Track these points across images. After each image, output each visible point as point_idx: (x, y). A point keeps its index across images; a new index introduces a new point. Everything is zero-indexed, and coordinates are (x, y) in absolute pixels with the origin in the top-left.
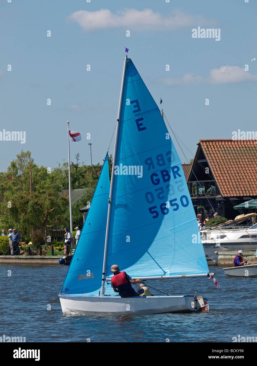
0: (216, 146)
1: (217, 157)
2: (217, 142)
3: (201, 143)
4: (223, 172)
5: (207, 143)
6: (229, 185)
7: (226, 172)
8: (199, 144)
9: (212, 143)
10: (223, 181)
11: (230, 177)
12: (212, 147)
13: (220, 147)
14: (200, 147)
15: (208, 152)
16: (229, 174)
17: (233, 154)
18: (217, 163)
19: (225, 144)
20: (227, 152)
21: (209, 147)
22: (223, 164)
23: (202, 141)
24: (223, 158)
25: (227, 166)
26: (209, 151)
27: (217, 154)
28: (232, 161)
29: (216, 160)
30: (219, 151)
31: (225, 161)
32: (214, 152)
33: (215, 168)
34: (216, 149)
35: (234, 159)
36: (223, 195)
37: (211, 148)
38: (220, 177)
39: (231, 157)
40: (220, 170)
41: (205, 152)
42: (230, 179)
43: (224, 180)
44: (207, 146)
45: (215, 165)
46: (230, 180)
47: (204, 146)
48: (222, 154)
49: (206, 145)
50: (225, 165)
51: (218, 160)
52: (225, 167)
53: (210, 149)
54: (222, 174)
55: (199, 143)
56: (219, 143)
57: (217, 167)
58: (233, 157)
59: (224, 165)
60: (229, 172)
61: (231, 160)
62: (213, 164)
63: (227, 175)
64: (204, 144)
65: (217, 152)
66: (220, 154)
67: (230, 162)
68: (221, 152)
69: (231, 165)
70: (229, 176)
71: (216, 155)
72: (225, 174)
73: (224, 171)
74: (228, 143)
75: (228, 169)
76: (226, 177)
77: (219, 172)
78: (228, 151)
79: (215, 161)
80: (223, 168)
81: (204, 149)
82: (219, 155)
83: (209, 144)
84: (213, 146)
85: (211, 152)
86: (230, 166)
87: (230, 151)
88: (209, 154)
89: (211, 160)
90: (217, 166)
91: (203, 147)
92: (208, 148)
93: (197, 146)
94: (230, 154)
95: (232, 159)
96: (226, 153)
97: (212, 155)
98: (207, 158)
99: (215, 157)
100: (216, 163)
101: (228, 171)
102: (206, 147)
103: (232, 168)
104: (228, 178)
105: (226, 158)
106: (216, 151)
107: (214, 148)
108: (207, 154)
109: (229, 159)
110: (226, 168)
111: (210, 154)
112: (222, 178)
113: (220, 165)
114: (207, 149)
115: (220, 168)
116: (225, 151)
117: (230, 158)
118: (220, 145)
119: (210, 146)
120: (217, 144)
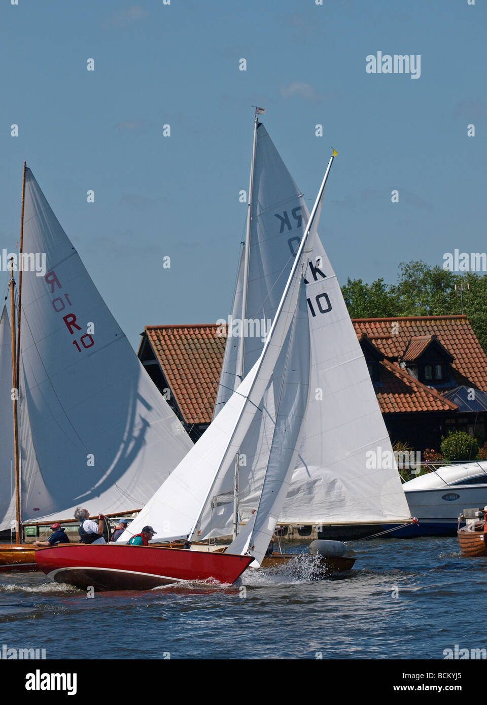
0: (174, 336)
1: (175, 356)
2: (175, 330)
3: (148, 332)
4: (186, 381)
5: (158, 331)
6: (197, 403)
7: (191, 381)
8: (144, 334)
9: (167, 332)
10: (187, 397)
11: (198, 389)
12: (167, 338)
13: (181, 339)
14: (146, 339)
15: (159, 347)
16: (196, 384)
17: (203, 349)
18: (176, 365)
19: (189, 334)
20: (193, 346)
21: (161, 338)
22: (186, 367)
23: (149, 329)
24: (186, 357)
25: (192, 371)
26: (162, 346)
27: (175, 350)
28: (202, 363)
29: (174, 360)
30: (178, 345)
31: (189, 362)
32: (171, 347)
33: (173, 374)
34: (174, 342)
35: (206, 358)
36: (186, 420)
37: (165, 341)
38: (180, 390)
39: (199, 354)
40: (181, 378)
41: (154, 348)
42: (199, 393)
43: (188, 394)
44: (158, 337)
45: (172, 370)
46: (198, 395)
47: (152, 338)
48: (184, 350)
49: (156, 335)
50: (189, 369)
51: (177, 361)
52: (190, 373)
53: (163, 342)
54: (184, 384)
55: (144, 331)
56: (178, 331)
57: (176, 372)
58: (203, 356)
59: (187, 370)
60: (197, 381)
61: (199, 361)
62: (168, 367)
63: (194, 386)
64: (153, 333)
65: (176, 346)
66: (181, 350)
67: (198, 364)
68: (182, 347)
69: (200, 369)
70: (197, 387)
71: (173, 352)
72: (190, 384)
73: (188, 379)
74: (194, 331)
75: (195, 376)
76: (192, 389)
77: (180, 381)
78: (195, 344)
79: (171, 361)
80: (186, 374)
81: (152, 343)
82: (179, 352)
83: (162, 333)
84: (169, 336)
85: (165, 347)
86: (198, 371)
87: (198, 345)
88: (161, 351)
89: (164, 361)
90: (176, 370)
91: (150, 338)
92: (160, 341)
93: (141, 337)
94: (197, 349)
95: (201, 359)
96: (190, 348)
97: (167, 352)
98: (159, 357)
99: (172, 355)
100: (174, 367)
101: (194, 379)
102: (155, 338)
103: (202, 374)
104: (196, 391)
105: (192, 356)
106: (173, 345)
107: (171, 341)
108: (159, 351)
109: (196, 359)
110: (192, 374)
111: (164, 351)
112: (184, 391)
113: (182, 370)
114: (157, 342)
115: (180, 375)
116: (189, 345)
117: (197, 356)
118: (179, 336)
119: (164, 336)
120: (176, 333)
